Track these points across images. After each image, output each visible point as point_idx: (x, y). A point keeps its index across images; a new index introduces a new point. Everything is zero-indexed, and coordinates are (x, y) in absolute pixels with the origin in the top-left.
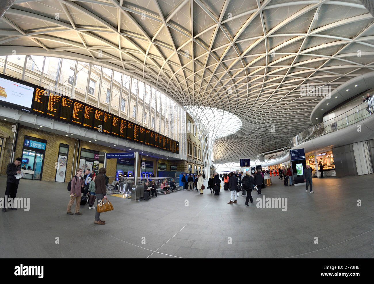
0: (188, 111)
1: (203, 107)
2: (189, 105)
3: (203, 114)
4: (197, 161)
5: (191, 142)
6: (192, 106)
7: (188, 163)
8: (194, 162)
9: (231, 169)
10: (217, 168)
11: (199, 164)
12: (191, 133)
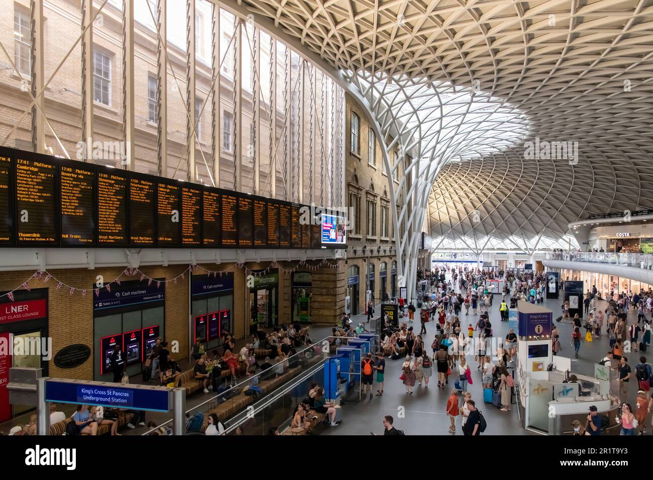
0: (352, 87)
1: (405, 76)
2: (356, 68)
3: (402, 96)
4: (375, 248)
5: (358, 189)
6: (367, 74)
7: (349, 262)
8: (366, 256)
9: (479, 254)
10: (437, 248)
11: (383, 254)
12: (360, 159)
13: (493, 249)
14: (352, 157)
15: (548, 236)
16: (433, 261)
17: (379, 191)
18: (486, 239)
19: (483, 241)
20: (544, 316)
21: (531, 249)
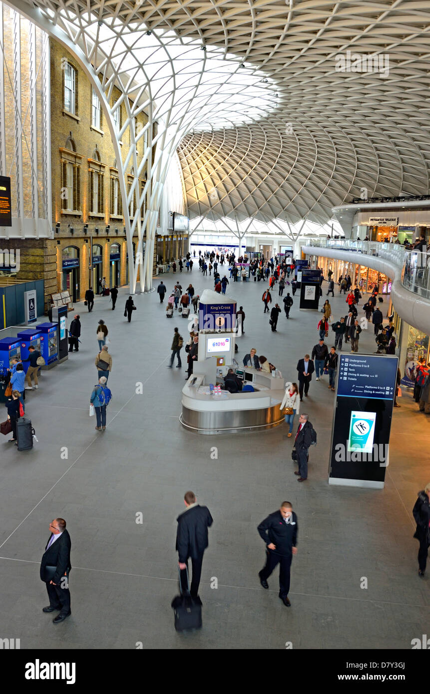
0: (58, 31)
1: (119, 21)
2: (57, 7)
4: (102, 228)
5: (76, 157)
6: (72, 14)
7: (62, 242)
8: (87, 236)
9: (241, 238)
10: (195, 230)
11: (114, 234)
12: (77, 121)
13: (257, 233)
14: (67, 118)
15: (314, 221)
16: (192, 244)
17: (107, 160)
18: (248, 220)
19: (244, 224)
20: (226, 308)
21: (295, 234)
